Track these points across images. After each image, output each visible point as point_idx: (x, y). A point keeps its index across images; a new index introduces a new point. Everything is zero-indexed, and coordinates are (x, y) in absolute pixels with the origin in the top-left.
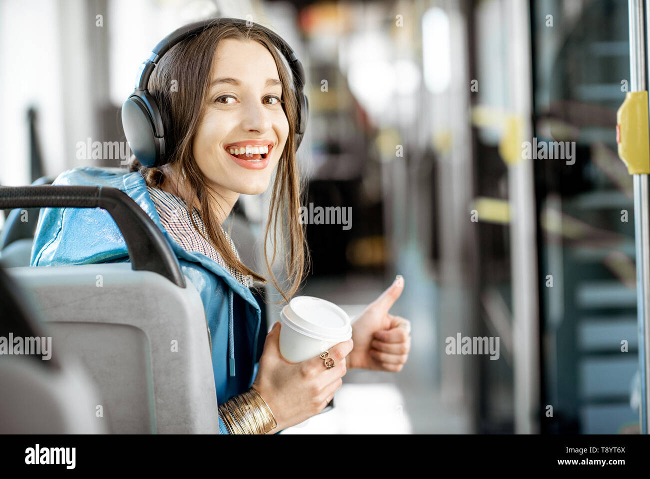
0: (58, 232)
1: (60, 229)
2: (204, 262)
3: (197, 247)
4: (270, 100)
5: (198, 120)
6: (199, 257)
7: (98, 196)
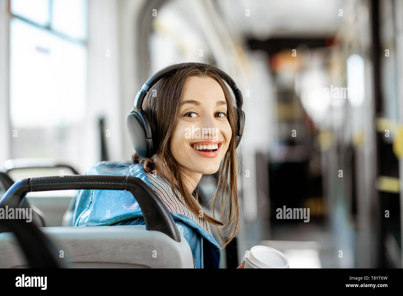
0: (89, 204)
1: (91, 202)
2: (184, 219)
3: (179, 210)
4: (220, 115)
5: (173, 128)
6: (181, 216)
7: (125, 182)
